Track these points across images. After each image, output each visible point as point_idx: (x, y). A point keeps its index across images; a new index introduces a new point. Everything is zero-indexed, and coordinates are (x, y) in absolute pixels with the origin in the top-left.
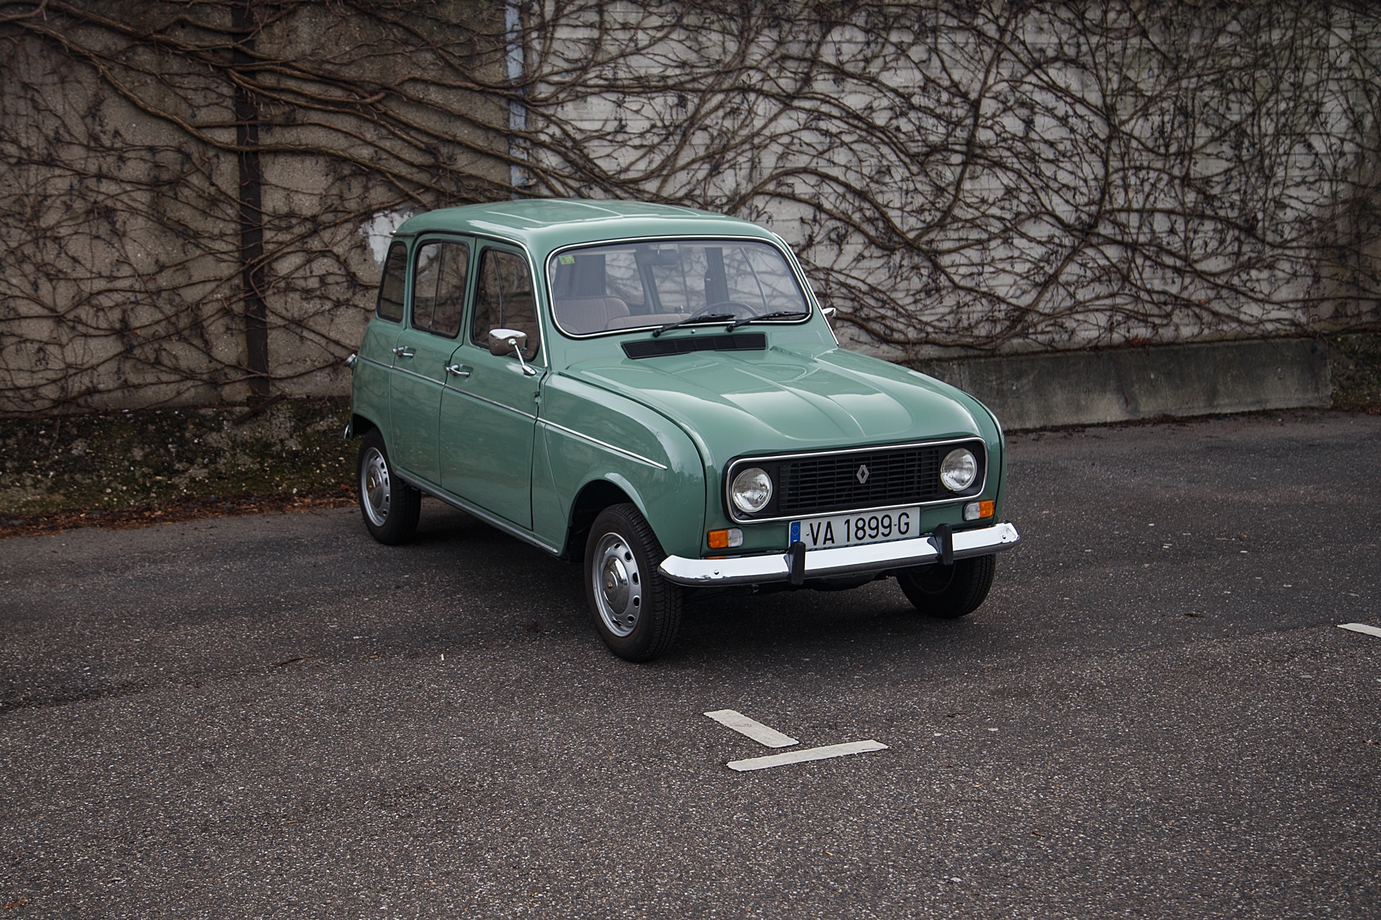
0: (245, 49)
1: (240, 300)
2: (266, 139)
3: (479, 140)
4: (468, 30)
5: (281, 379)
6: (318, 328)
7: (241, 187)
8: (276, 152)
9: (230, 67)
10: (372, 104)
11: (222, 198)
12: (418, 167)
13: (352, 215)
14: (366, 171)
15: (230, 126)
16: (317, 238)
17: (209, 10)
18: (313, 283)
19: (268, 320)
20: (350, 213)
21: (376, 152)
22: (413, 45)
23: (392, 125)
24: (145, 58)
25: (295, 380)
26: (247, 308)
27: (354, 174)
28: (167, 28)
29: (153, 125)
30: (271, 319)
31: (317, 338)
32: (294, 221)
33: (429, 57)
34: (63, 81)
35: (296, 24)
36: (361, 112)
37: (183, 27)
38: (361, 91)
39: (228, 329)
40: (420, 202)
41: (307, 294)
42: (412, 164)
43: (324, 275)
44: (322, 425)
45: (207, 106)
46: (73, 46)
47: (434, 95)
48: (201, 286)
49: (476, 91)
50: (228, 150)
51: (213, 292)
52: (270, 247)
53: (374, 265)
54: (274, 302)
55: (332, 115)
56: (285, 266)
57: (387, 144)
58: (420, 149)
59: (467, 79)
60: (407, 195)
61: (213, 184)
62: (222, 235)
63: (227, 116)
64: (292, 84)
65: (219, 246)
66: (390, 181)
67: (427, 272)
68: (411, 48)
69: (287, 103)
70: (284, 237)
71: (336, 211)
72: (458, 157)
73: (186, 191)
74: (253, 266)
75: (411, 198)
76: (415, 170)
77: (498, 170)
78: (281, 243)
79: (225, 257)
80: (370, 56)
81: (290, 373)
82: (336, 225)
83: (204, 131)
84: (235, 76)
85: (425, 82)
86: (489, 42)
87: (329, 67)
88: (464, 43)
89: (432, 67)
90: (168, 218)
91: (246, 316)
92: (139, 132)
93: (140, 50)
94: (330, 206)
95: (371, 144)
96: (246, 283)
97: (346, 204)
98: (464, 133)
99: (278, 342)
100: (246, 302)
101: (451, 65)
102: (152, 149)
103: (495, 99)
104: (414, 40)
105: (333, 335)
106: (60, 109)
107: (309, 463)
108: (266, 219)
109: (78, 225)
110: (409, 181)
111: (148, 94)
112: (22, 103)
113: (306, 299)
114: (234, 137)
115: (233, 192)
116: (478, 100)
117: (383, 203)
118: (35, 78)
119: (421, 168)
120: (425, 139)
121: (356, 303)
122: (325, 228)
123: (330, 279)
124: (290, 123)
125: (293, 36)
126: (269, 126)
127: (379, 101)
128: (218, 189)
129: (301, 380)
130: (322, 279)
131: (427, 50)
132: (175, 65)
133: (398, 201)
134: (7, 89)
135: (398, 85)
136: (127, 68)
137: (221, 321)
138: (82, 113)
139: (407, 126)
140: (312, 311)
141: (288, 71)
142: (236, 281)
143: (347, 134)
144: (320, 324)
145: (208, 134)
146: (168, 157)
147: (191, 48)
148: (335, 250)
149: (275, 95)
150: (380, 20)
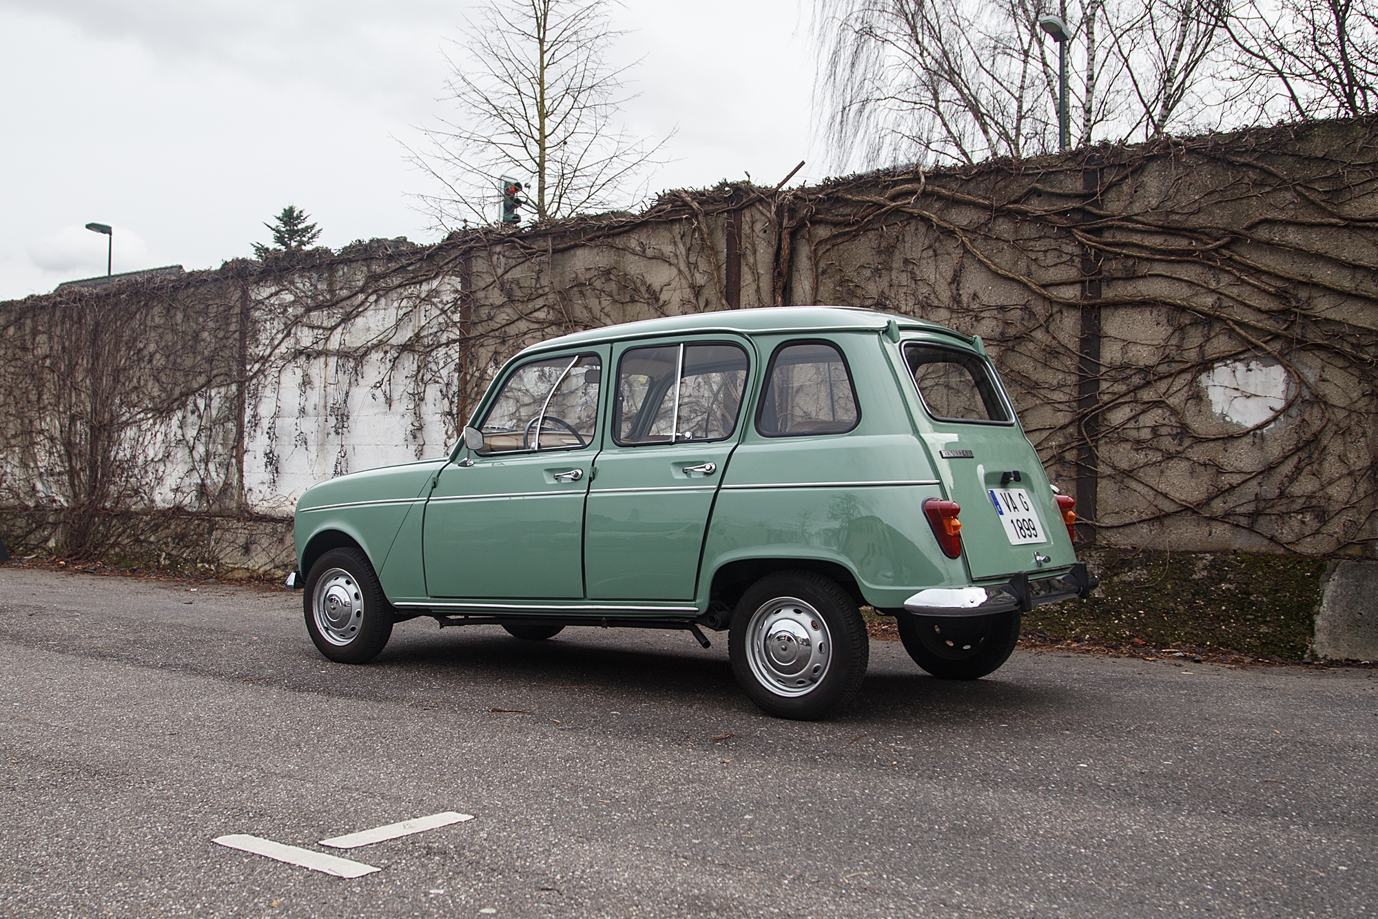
0: (1090, 208)
1: (1073, 448)
2: (1108, 293)
3: (1346, 281)
4: (1336, 162)
5: (1107, 528)
6: (1148, 480)
7: (1081, 340)
8: (1116, 305)
9: (1074, 227)
10: (1216, 250)
11: (1062, 350)
12: (1266, 312)
13: (1189, 365)
14: (1208, 320)
15: (1072, 283)
16: (1153, 389)
17: (1062, 177)
18: (1146, 434)
19: (1099, 470)
20: (1187, 362)
21: (1219, 299)
22: (1270, 185)
23: (1238, 270)
24: (1003, 227)
25: (1121, 530)
26: (1079, 455)
27: (1195, 323)
28: (1021, 198)
29: (1004, 287)
30: (1103, 469)
31: (1144, 490)
32: (1128, 372)
33: (1289, 196)
34: (936, 255)
35: (1145, 179)
36: (1205, 260)
37: (1039, 196)
38: (1204, 238)
39: (1059, 476)
40: (1266, 350)
41: (1139, 445)
42: (1259, 310)
43: (1155, 426)
44: (1129, 576)
45: (1055, 265)
46: (941, 223)
47: (1293, 237)
48: (1038, 433)
49: (1344, 227)
50: (1071, 306)
51: (1046, 439)
52: (1106, 398)
53: (1211, 417)
54: (1103, 451)
55: (1176, 265)
56: (1118, 416)
57: (1234, 291)
58: (1270, 294)
59: (1332, 215)
60: (1252, 343)
61: (1054, 338)
62: (1060, 387)
63: (1073, 273)
64: (1136, 239)
65: (1058, 396)
66: (1231, 328)
67: (1272, 425)
68: (1268, 189)
69: (1127, 257)
70: (1121, 388)
71: (1173, 361)
72: (1316, 301)
73: (1031, 346)
74: (1086, 415)
75: (1256, 347)
76: (1265, 316)
77: (1368, 312)
78: (1115, 393)
79: (1061, 407)
80: (1221, 202)
81: (1116, 523)
82: (1170, 375)
83: (1051, 289)
84: (1079, 235)
85: (1281, 222)
86: (1362, 172)
87: (1177, 217)
88: (1330, 177)
89: (1291, 206)
90: (1012, 371)
91: (1077, 464)
92: (994, 294)
93: (1001, 220)
94: (1167, 356)
95: (1213, 291)
96: (1080, 433)
97: (1186, 355)
98: (1325, 274)
99: (1106, 491)
100: (1079, 450)
101: (1313, 203)
102: (1002, 308)
103: (1369, 235)
104: (1271, 181)
105: (1162, 487)
106: (932, 277)
107: (1108, 612)
108: (1103, 370)
109: (939, 377)
110: (1254, 328)
111: (1004, 260)
112: (904, 275)
113: (1137, 450)
114: (1078, 294)
115: (1073, 344)
116: (1345, 235)
117: (1224, 352)
118: (914, 254)
119: (1269, 313)
120: (1279, 284)
121: (1188, 456)
122: (1161, 379)
123: (1164, 431)
124: (1131, 277)
125: (1140, 192)
126: (1112, 280)
127: (1222, 247)
128: (1059, 343)
129: (1127, 530)
130: (1154, 429)
131: (1287, 189)
132: (1028, 231)
133: (1240, 349)
134: (894, 265)
135: (1249, 228)
136: (987, 238)
137: (1054, 467)
138: (949, 280)
139: (1257, 272)
140: (1141, 462)
141: (1130, 225)
142: (1071, 430)
143: (1190, 283)
144: (1150, 475)
145: (1055, 293)
146: (1016, 315)
147: (1039, 213)
148: (1171, 401)
149: (1118, 250)
150: (1231, 163)
